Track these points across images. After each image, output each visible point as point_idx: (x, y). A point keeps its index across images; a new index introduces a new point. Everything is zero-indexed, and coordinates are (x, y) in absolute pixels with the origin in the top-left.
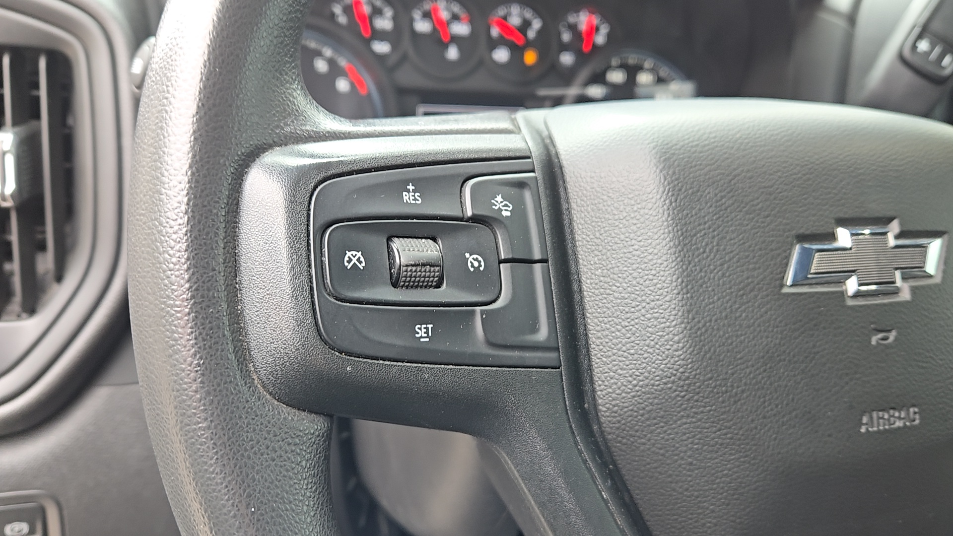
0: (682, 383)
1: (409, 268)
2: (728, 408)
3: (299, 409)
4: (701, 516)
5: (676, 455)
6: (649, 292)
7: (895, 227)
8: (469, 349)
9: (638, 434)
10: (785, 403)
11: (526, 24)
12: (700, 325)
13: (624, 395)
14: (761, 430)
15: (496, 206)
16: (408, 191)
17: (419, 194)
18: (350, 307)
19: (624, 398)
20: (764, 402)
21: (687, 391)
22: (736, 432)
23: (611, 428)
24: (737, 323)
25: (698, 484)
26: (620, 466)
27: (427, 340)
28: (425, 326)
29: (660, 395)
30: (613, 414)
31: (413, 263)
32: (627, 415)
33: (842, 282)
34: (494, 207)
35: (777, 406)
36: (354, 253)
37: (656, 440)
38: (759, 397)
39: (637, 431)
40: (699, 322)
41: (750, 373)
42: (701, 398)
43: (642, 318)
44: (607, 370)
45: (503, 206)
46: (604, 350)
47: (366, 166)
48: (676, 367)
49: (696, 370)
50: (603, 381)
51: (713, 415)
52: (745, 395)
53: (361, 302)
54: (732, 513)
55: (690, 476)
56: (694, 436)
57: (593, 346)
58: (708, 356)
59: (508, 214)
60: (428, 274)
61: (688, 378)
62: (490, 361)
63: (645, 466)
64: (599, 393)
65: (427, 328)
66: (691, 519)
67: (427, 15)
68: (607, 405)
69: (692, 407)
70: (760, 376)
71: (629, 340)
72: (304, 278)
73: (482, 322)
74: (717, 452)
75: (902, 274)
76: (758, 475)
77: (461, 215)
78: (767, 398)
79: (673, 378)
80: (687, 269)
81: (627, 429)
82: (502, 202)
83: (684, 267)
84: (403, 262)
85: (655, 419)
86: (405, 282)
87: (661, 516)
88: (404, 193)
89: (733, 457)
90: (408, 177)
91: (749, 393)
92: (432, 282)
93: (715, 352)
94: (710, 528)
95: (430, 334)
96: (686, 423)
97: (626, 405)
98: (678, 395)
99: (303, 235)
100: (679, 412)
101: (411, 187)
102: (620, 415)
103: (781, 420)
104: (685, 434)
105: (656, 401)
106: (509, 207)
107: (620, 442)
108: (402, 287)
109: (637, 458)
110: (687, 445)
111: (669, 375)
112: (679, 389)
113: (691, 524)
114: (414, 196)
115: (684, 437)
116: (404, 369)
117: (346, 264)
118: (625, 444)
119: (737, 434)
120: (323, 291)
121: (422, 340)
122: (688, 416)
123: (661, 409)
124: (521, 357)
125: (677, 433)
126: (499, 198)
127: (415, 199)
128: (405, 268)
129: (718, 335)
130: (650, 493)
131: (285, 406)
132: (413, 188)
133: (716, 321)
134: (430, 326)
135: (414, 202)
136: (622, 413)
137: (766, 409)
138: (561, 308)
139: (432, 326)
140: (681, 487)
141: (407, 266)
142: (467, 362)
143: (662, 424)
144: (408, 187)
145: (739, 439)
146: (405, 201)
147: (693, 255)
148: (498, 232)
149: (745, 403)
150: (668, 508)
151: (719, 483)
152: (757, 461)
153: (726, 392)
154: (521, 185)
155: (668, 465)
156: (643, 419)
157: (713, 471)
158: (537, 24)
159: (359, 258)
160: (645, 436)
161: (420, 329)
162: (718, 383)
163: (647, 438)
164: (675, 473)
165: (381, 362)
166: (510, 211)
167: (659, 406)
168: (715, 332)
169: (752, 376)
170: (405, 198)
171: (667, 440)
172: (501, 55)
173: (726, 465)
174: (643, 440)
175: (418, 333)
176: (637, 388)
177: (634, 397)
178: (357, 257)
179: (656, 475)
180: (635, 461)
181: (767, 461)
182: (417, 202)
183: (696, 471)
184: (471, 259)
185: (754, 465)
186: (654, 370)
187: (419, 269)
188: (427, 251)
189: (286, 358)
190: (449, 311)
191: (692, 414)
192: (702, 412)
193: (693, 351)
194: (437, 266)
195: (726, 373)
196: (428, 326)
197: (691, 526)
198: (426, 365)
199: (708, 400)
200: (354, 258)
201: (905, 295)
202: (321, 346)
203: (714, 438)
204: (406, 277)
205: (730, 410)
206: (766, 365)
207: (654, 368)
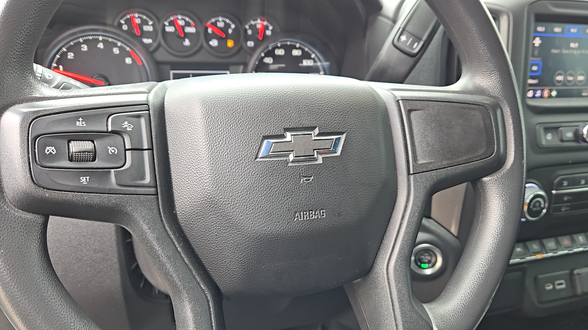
0: (209, 200)
1: (77, 154)
2: (230, 211)
3: (28, 212)
4: (224, 258)
5: (210, 232)
6: (195, 162)
7: (317, 131)
8: (108, 187)
9: (193, 223)
10: (256, 208)
11: (227, 26)
12: (217, 175)
13: (186, 206)
14: (245, 220)
15: (124, 126)
16: (79, 121)
17: (85, 122)
18: (47, 170)
19: (186, 207)
20: (247, 208)
21: (211, 204)
22: (234, 221)
23: (182, 221)
24: (234, 174)
25: (221, 244)
26: (188, 237)
27: (87, 183)
28: (85, 177)
29: (200, 206)
30: (183, 215)
31: (78, 151)
32: (188, 214)
33: (287, 156)
34: (123, 127)
35: (253, 210)
36: (50, 147)
37: (201, 225)
38: (244, 206)
39: (193, 222)
40: (216, 174)
41: (240, 195)
42: (218, 207)
43: (192, 173)
44: (179, 196)
45: (128, 126)
46: (178, 187)
47: (57, 111)
48: (206, 194)
49: (215, 194)
50: (178, 201)
51: (223, 214)
52: (238, 205)
53: (54, 168)
54: (237, 257)
55: (217, 241)
56: (216, 223)
57: (174, 186)
58: (220, 188)
59: (131, 129)
60: (86, 156)
61: (211, 198)
62: (119, 192)
63: (198, 237)
64: (177, 206)
65: (86, 178)
66: (220, 260)
67: (171, 24)
68: (180, 211)
69: (214, 211)
70: (245, 197)
71: (188, 183)
72: (26, 158)
73: (115, 176)
74: (227, 230)
75: (317, 152)
76: (245, 239)
77: (106, 130)
78: (248, 206)
79: (205, 198)
80: (211, 151)
81: (189, 221)
82: (127, 124)
83: (209, 151)
84: (74, 151)
85: (199, 216)
86: (75, 159)
87: (208, 259)
88: (77, 122)
89: (234, 232)
90: (79, 115)
91: (239, 204)
92: (90, 159)
93: (223, 186)
94: (228, 263)
95: (88, 181)
96: (212, 218)
97: (187, 210)
98: (208, 206)
99: (26, 140)
100: (209, 213)
101: (81, 119)
102: (185, 215)
103: (255, 216)
104: (212, 222)
105: (199, 208)
106: (131, 126)
107: (187, 227)
108: (75, 161)
109: (194, 234)
110: (214, 227)
111: (204, 197)
112: (208, 203)
113: (220, 262)
114: (82, 123)
115: (213, 224)
116: (74, 195)
117: (46, 152)
118: (189, 228)
119: (234, 222)
120: (35, 164)
121: (84, 183)
122: (213, 214)
123: (201, 212)
124: (135, 190)
125: (209, 222)
126: (126, 123)
127: (83, 124)
128: (75, 154)
129: (225, 180)
130: (202, 249)
131: (21, 211)
132: (82, 119)
133: (224, 173)
134: (88, 178)
135: (82, 126)
136: (186, 214)
137: (248, 211)
138: (159, 169)
139: (89, 177)
140: (214, 246)
141: (75, 152)
142: (107, 192)
143: (203, 218)
144: (79, 119)
145: (236, 224)
146: (77, 125)
147: (214, 146)
148: (125, 137)
149: (238, 208)
150: (210, 255)
151: (229, 243)
152: (244, 233)
153: (229, 204)
154: (139, 116)
155: (207, 236)
156: (195, 216)
157: (226, 238)
158: (233, 26)
159: (53, 150)
160: (196, 224)
161: (83, 179)
162: (225, 200)
163: (197, 224)
164: (211, 239)
165: (63, 192)
166: (132, 128)
167: (201, 211)
168: (224, 178)
169: (241, 197)
170: (77, 124)
171: (206, 225)
172: (214, 43)
173: (231, 235)
174: (196, 226)
175: (82, 180)
176: (191, 203)
177: (190, 207)
178: (52, 149)
179: (203, 241)
180: (194, 235)
181: (249, 233)
182: (83, 126)
183: (219, 239)
184: (110, 149)
185: (243, 235)
186: (197, 195)
187: (82, 154)
188: (87, 146)
189: (18, 191)
190: (98, 171)
191: (215, 214)
192: (219, 213)
193: (213, 186)
194: (91, 152)
195: (229, 196)
196: (87, 177)
197: (220, 263)
198: (86, 194)
199: (221, 207)
200: (50, 149)
201: (320, 161)
202: (33, 186)
203: (225, 224)
204: (75, 157)
205: (231, 211)
206: (248, 192)
207: (197, 194)
